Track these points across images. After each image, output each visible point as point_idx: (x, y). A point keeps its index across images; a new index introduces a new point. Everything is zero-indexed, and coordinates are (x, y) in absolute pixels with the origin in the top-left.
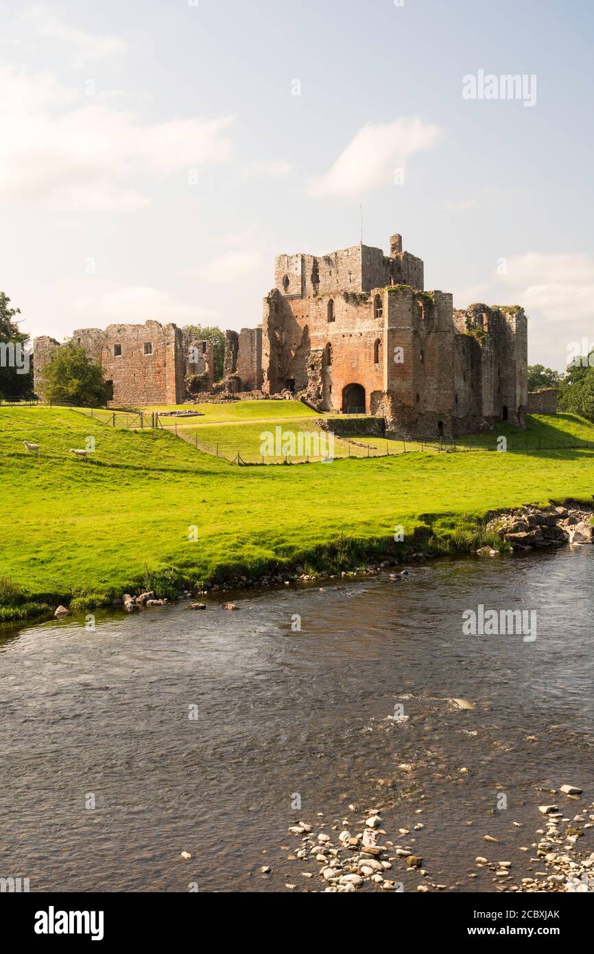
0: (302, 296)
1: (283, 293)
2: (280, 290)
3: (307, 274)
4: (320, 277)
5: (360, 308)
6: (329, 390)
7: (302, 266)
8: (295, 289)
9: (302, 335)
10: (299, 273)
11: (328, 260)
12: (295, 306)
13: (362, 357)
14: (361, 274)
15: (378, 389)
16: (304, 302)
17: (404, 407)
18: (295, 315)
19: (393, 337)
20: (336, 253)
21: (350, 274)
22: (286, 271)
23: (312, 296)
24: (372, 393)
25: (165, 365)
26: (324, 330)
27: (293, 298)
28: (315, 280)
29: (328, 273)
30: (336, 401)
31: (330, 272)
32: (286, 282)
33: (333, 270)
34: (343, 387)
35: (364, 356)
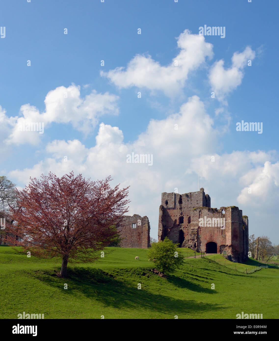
0: (174, 209)
1: (165, 207)
2: (164, 206)
3: (177, 200)
4: (183, 202)
5: (215, 214)
6: (199, 244)
7: (175, 197)
8: (171, 205)
9: (174, 223)
10: (173, 200)
11: (187, 195)
12: (170, 212)
13: (216, 232)
14: (202, 201)
15: (224, 244)
16: (175, 211)
17: (236, 251)
18: (170, 215)
19: (233, 225)
20: (191, 193)
21: (197, 201)
22: (167, 198)
23: (179, 209)
24: (220, 246)
25: (142, 233)
26: (197, 221)
27: (169, 209)
28: (180, 202)
29: (187, 200)
30: (203, 248)
31: (188, 200)
32: (167, 203)
33: (189, 199)
34: (206, 243)
35: (217, 231)
